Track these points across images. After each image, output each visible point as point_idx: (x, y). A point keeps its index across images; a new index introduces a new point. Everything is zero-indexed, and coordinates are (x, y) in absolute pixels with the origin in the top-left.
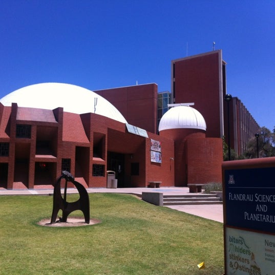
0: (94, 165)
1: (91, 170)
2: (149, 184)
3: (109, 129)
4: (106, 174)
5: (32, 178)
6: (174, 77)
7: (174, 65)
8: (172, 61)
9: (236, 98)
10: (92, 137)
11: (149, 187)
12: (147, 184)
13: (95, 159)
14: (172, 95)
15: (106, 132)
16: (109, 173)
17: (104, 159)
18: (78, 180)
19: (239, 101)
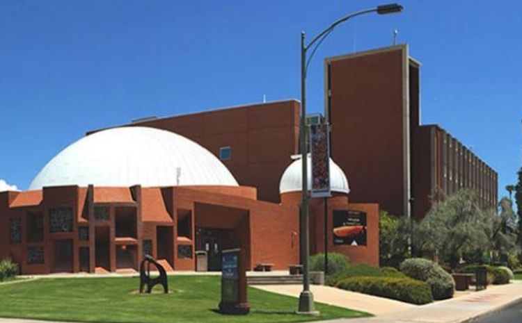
0: (179, 246)
1: (176, 251)
2: (255, 267)
3: (196, 204)
4: (194, 255)
5: (113, 261)
6: (329, 88)
7: (329, 66)
8: (326, 59)
9: (436, 127)
10: (175, 214)
11: (256, 270)
12: (253, 266)
13: (180, 239)
14: (327, 119)
15: (192, 207)
16: (200, 254)
17: (191, 239)
18: (160, 262)
19: (442, 131)
